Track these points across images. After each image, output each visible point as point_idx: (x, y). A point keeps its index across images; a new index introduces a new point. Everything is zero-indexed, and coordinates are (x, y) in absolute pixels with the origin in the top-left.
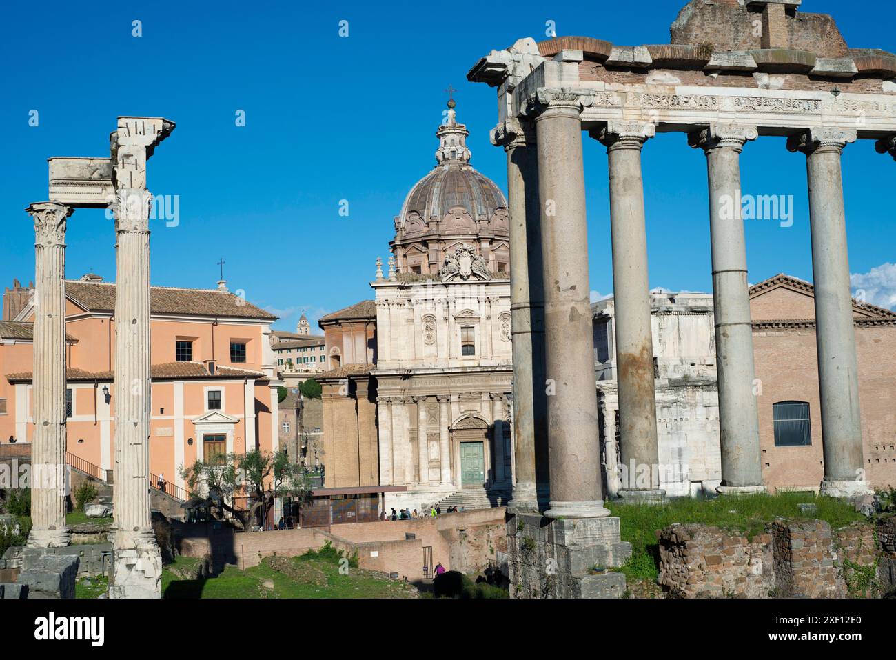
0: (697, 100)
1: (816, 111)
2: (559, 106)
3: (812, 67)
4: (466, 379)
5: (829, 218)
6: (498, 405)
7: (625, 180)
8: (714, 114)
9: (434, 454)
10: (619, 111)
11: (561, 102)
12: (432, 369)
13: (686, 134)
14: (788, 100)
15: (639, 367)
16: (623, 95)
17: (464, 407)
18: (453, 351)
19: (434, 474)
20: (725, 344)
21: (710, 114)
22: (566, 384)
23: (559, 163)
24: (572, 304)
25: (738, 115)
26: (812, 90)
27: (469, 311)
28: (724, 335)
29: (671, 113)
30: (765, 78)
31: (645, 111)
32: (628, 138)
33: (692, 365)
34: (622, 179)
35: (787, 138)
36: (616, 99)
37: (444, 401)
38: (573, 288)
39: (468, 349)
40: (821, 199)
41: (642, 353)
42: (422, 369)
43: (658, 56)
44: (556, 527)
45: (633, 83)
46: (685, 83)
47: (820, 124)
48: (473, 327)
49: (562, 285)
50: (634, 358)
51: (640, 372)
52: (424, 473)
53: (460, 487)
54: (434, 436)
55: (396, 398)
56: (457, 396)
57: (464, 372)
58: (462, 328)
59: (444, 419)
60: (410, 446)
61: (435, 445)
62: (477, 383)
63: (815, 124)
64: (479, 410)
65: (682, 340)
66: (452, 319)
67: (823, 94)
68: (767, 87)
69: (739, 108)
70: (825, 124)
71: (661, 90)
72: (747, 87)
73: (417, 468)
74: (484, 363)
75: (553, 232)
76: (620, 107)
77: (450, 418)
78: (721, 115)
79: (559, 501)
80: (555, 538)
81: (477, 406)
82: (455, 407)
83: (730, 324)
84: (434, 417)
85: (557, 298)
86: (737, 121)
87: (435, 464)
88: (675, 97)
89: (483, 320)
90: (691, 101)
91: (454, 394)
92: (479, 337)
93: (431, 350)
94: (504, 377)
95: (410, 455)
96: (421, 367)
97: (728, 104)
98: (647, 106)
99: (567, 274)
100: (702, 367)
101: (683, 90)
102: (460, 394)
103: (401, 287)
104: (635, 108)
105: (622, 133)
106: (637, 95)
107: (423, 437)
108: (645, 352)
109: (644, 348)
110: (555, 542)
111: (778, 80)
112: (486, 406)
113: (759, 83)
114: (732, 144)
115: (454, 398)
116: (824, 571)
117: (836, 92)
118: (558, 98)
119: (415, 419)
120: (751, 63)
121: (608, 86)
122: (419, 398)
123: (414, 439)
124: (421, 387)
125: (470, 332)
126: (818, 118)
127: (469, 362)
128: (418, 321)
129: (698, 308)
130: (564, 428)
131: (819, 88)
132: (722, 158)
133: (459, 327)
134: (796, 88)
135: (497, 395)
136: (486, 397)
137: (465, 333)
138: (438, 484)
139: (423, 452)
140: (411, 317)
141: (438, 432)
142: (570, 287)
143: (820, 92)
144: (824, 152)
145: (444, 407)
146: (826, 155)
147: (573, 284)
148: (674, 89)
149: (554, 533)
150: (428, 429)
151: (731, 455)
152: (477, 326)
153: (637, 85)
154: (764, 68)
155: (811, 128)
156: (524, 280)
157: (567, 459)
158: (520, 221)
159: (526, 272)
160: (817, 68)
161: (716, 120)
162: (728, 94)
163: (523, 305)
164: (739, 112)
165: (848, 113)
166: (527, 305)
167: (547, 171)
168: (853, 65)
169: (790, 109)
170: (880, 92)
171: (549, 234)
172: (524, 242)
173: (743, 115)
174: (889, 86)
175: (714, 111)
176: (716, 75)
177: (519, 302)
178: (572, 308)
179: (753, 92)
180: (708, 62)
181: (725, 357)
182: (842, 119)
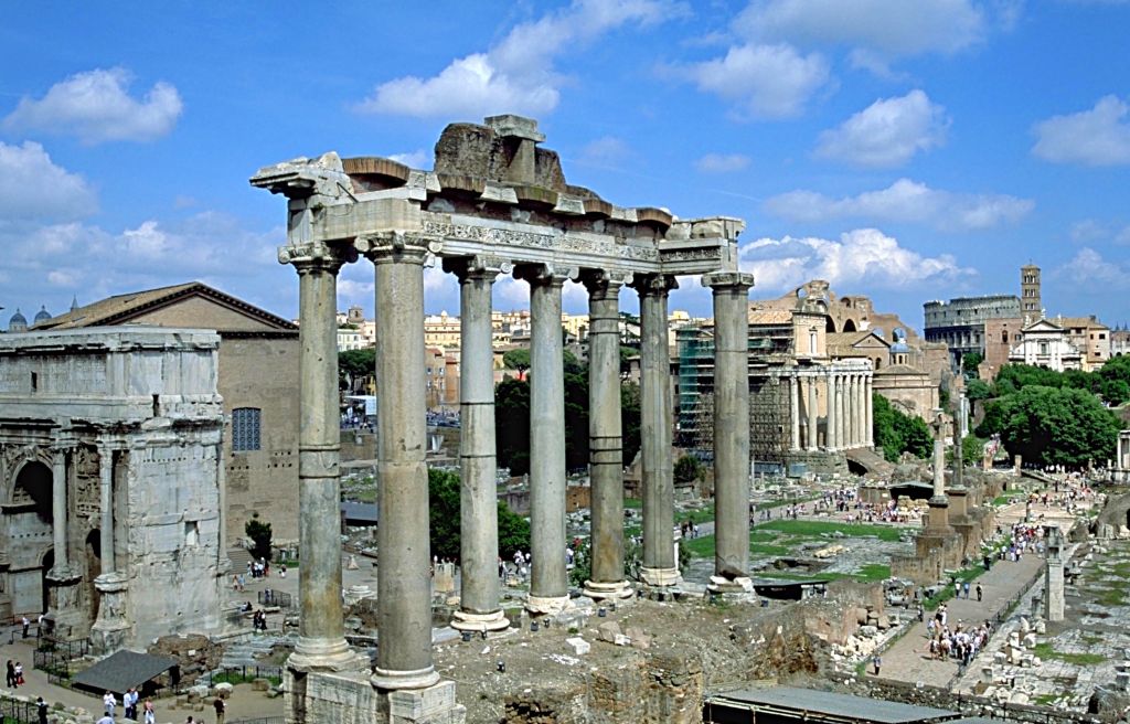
0: (468, 230)
1: (550, 248)
2: (411, 252)
3: (555, 206)
5: (553, 349)
8: (479, 246)
11: (414, 248)
14: (532, 235)
20: (476, 476)
21: (476, 246)
22: (409, 549)
24: (417, 465)
25: (497, 248)
26: (547, 226)
30: (518, 214)
40: (547, 330)
43: (446, 185)
44: (395, 700)
46: (458, 213)
47: (553, 260)
49: (408, 446)
63: (550, 259)
67: (556, 232)
68: (517, 221)
69: (498, 241)
70: (556, 260)
71: (440, 218)
72: (506, 220)
75: (400, 386)
78: (484, 247)
85: (401, 457)
86: (497, 253)
88: (451, 227)
90: (463, 231)
97: (490, 237)
99: (414, 433)
101: (457, 219)
111: (527, 216)
113: (513, 217)
117: (564, 230)
120: (514, 200)
126: (552, 254)
131: (554, 226)
134: (538, 223)
142: (416, 446)
143: (554, 229)
144: (553, 286)
146: (556, 290)
147: (419, 443)
148: (450, 218)
154: (524, 205)
155: (547, 264)
156: (323, 420)
157: (409, 627)
158: (320, 356)
159: (326, 412)
160: (557, 208)
161: (480, 251)
162: (490, 226)
163: (320, 448)
164: (498, 244)
165: (572, 250)
166: (325, 447)
167: (395, 321)
168: (582, 206)
169: (533, 245)
170: (593, 230)
171: (394, 388)
172: (323, 379)
173: (500, 248)
174: (599, 225)
175: (479, 242)
176: (482, 206)
177: (316, 443)
178: (418, 469)
179: (508, 226)
180: (481, 194)
181: (475, 489)
182: (568, 256)
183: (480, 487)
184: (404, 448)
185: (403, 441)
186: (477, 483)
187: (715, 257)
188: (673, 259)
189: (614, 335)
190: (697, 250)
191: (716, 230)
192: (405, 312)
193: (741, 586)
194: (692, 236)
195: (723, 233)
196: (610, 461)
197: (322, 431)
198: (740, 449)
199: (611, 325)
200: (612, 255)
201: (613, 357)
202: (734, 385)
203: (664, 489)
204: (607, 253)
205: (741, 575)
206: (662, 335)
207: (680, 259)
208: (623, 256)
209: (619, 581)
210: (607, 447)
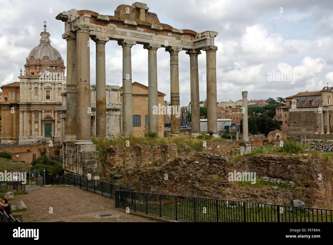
0: (121, 32)
1: (152, 39)
2: (83, 30)
3: (151, 27)
4: (47, 106)
5: (153, 67)
6: (56, 114)
7: (100, 52)
8: (125, 37)
9: (36, 127)
10: (100, 33)
11: (84, 28)
12: (37, 103)
13: (117, 41)
14: (145, 35)
15: (102, 104)
16: (101, 29)
17: (46, 114)
18: (43, 98)
19: (36, 133)
20: (125, 99)
21: (124, 36)
22: (82, 108)
23: (83, 46)
24: (85, 85)
25: (131, 38)
26: (150, 33)
27: (48, 87)
28: (125, 96)
29: (114, 35)
30: (139, 29)
31: (107, 34)
32: (102, 41)
33: (113, 104)
34: (99, 52)
35: (143, 45)
36: (99, 30)
37: (40, 112)
38: (86, 81)
39: (48, 97)
40: (151, 62)
41: (103, 100)
42: (34, 103)
43: (111, 19)
44: (78, 147)
45: (104, 25)
46: (118, 27)
47: (152, 42)
48: (50, 91)
49: (82, 80)
50: (101, 101)
51: (102, 105)
52: (33, 133)
53: (44, 136)
54: (36, 122)
55: (25, 111)
56: (44, 111)
57: (47, 104)
58: (46, 91)
59: (40, 117)
60: (29, 125)
61: (37, 125)
62: (50, 107)
63: (151, 42)
64: (51, 115)
65: (110, 98)
66: (43, 89)
67: (153, 35)
68: (139, 31)
69: (132, 36)
70: (153, 43)
71: (111, 28)
72: (134, 30)
73: (31, 131)
74: (53, 102)
75: (80, 65)
76: (99, 32)
77: (42, 117)
78: (127, 37)
79: (79, 140)
80: (77, 150)
81: (50, 114)
82: (43, 114)
83: (127, 94)
84: (37, 117)
85: (81, 84)
86: (131, 39)
87: (36, 130)
88: (115, 31)
89: (53, 89)
90: (119, 32)
91: (44, 110)
92: (51, 94)
93: (36, 97)
94: (58, 106)
95: (29, 127)
96: (33, 102)
97: (129, 34)
98: (107, 32)
99: (84, 77)
100: (115, 105)
101: (117, 29)
102: (45, 110)
103: (28, 78)
104: (104, 33)
105: (100, 39)
106: (105, 29)
107: (33, 122)
108: (104, 100)
109: (104, 99)
110: (77, 151)
111: (142, 30)
112: (53, 114)
113: (137, 30)
114: (129, 45)
115: (43, 111)
116: (149, 158)
117: (156, 34)
118: (83, 27)
119: (31, 117)
120: (135, 24)
121: (97, 26)
122: (32, 111)
123: (30, 122)
124: (33, 108)
125: (49, 93)
126: (152, 41)
127: (48, 101)
128: (33, 89)
129: (115, 89)
130: (81, 120)
131: (152, 33)
132: (127, 49)
133: (45, 91)
134: (147, 32)
135: (56, 111)
136: (53, 111)
137: (47, 93)
138: (37, 136)
139: (33, 126)
140: (31, 87)
141: (38, 121)
142: (84, 81)
143: (153, 34)
144: (153, 50)
145: (40, 114)
146: (153, 51)
147: (86, 80)
148: (115, 29)
149: (77, 149)
150: (35, 120)
151: (125, 128)
152: (51, 91)
153: (105, 26)
154: (139, 25)
155: (150, 43)
156: (71, 78)
157: (82, 128)
158: (70, 61)
159: (72, 76)
160: (152, 27)
161: (125, 38)
162: (129, 32)
163: (70, 85)
164: (132, 37)
165: (159, 40)
166: (71, 85)
167: (79, 48)
168: (161, 27)
169: (145, 38)
170: (167, 35)
171: (79, 65)
172: (71, 67)
173: (133, 38)
174: (170, 34)
175: (125, 36)
176: (126, 26)
177: (69, 84)
178: (85, 87)
179: (136, 32)
180: (124, 22)
181: (125, 102)
182: (158, 42)
183: (126, 102)
184: (81, 81)
185: (81, 79)
186: (125, 101)
187: (206, 42)
188: (196, 44)
189: (176, 65)
190: (202, 40)
191: (206, 34)
192: (82, 46)
193: (213, 136)
194: (202, 37)
195: (209, 35)
196: (175, 100)
197: (71, 81)
198: (213, 96)
199: (175, 62)
200: (175, 42)
201: (176, 71)
202: (211, 78)
203: (196, 110)
204: (173, 42)
205: (214, 133)
206: (195, 67)
207: (198, 44)
208: (179, 43)
209: (178, 134)
210: (174, 96)
